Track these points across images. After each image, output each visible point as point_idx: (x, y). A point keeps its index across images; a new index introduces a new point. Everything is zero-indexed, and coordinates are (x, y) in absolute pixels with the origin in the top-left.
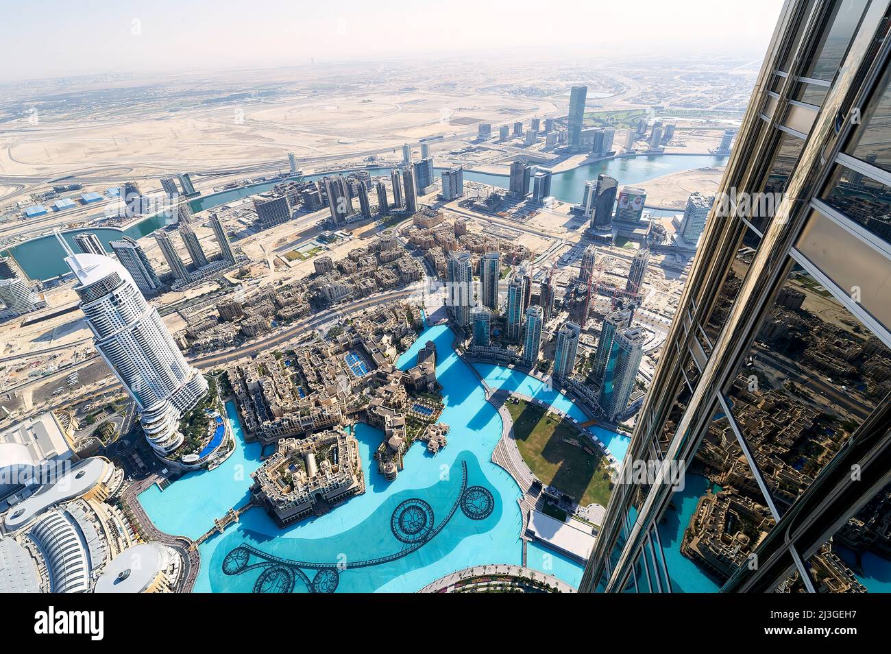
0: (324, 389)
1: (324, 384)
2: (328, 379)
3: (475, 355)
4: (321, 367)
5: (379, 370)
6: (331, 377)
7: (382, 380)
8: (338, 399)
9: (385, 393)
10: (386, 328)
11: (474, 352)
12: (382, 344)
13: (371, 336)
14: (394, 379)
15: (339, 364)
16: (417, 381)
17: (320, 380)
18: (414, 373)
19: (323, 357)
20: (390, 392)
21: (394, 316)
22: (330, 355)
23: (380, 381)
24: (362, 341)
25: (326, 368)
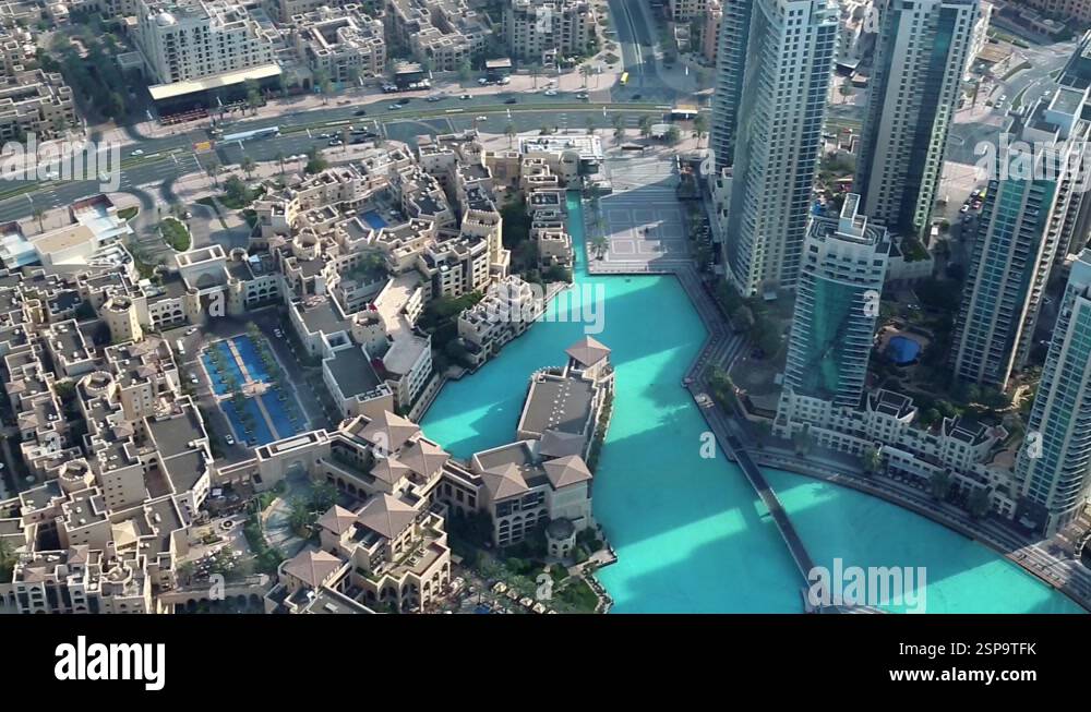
0: (89, 477)
1: (90, 455)
2: (110, 435)
3: (787, 435)
4: (87, 380)
5: (345, 431)
6: (127, 428)
7: (349, 476)
8: (143, 528)
9: (357, 538)
10: (401, 253)
11: (783, 418)
12: (374, 320)
13: (329, 278)
14: (404, 482)
15: (171, 378)
16: (505, 507)
17: (76, 437)
18: (494, 471)
19: (103, 336)
20: (376, 537)
21: (442, 203)
22: (137, 333)
23: (341, 482)
24: (289, 294)
25: (112, 388)
